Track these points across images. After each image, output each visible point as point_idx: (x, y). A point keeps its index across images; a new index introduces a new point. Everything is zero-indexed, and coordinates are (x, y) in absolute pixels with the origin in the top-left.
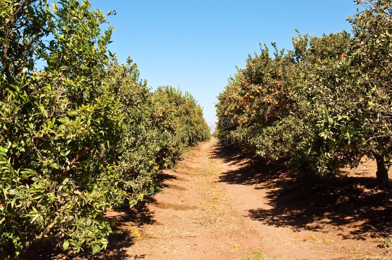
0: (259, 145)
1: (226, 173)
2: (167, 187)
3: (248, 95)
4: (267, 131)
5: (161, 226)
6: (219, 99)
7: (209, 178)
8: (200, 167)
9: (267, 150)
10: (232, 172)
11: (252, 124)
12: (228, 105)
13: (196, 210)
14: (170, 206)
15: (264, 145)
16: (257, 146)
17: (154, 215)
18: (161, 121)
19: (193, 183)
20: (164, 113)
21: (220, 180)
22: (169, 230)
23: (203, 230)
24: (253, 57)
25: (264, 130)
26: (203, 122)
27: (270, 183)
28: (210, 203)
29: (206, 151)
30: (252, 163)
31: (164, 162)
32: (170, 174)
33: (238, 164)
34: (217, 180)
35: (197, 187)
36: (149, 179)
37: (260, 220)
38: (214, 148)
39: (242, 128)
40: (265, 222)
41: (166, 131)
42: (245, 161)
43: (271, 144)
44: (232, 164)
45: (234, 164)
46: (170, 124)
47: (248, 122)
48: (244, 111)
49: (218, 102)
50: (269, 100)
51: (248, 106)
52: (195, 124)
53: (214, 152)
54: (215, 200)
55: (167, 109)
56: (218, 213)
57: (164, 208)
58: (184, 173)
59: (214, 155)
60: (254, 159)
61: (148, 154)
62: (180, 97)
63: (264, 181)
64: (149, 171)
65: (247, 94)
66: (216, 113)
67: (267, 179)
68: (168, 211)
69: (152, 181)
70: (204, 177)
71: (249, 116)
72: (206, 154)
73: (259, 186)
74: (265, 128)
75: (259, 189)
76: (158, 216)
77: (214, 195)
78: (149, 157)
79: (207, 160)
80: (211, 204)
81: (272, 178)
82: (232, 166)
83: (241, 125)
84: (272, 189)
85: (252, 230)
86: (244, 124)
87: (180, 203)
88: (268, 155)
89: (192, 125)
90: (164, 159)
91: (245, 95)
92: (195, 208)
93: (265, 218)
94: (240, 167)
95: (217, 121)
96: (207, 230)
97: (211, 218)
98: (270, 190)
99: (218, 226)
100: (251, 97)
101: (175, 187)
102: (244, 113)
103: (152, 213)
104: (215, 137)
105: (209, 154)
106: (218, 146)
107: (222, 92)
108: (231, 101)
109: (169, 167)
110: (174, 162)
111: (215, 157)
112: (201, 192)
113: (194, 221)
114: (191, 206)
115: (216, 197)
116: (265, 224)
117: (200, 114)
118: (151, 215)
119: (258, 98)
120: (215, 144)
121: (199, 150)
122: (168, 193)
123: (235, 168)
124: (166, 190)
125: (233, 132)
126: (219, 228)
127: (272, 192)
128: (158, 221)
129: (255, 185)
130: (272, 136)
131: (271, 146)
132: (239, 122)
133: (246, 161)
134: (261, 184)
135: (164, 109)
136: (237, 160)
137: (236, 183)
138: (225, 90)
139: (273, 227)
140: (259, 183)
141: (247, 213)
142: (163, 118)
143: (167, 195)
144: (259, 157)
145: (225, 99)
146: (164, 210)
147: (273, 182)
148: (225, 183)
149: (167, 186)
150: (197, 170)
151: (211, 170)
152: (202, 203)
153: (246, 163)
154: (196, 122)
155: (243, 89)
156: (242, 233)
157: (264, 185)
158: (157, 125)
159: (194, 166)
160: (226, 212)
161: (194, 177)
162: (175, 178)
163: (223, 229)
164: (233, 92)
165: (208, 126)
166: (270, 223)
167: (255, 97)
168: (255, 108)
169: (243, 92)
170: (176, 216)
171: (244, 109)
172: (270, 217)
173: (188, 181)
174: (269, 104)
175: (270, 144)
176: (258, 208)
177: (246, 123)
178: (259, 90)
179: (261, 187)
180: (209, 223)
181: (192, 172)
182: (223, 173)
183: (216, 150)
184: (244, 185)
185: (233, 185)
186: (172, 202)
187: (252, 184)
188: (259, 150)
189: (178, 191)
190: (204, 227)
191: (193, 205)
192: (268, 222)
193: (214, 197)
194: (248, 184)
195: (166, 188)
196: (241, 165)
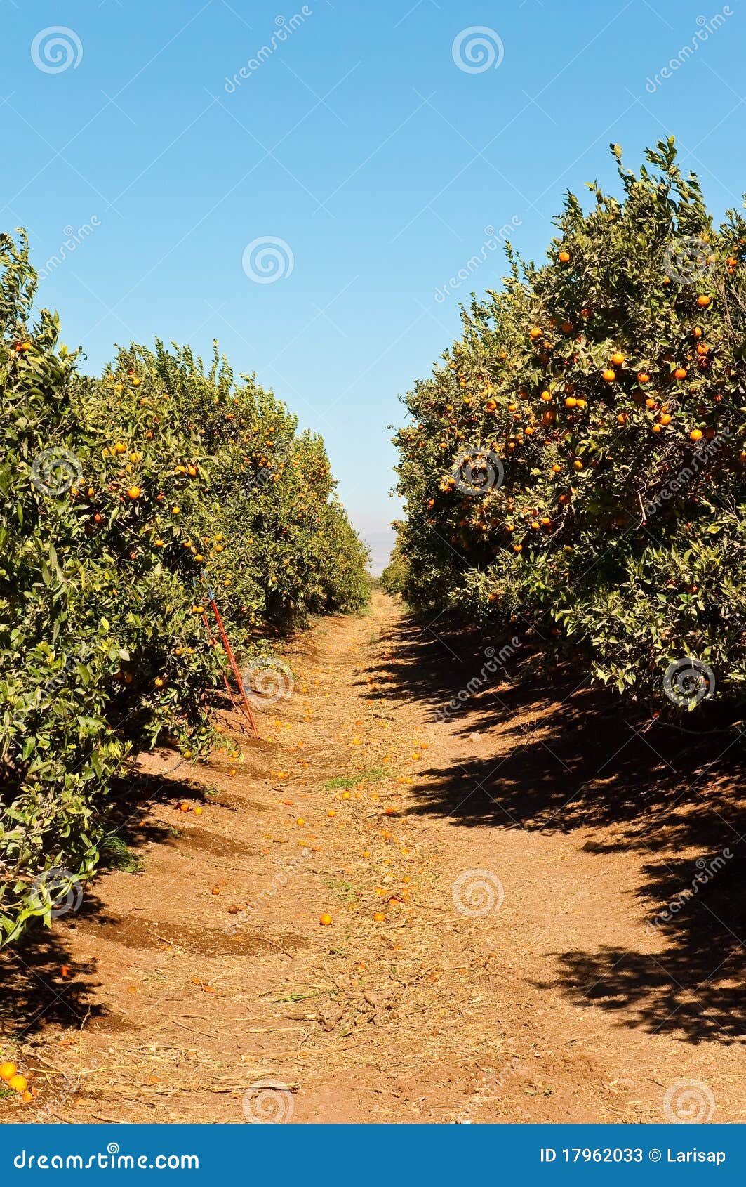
0: (608, 636)
1: (448, 772)
2: (157, 840)
3: (558, 394)
4: (648, 571)
5: (128, 1036)
6: (415, 412)
7: (362, 794)
8: (317, 742)
9: (644, 664)
10: (475, 767)
11: (570, 536)
12: (458, 440)
13: (301, 953)
14: (171, 933)
15: (631, 639)
16: (595, 642)
17: (94, 978)
18: (133, 520)
19: (283, 818)
20: (148, 483)
21: (413, 803)
22: (170, 1056)
23: (336, 1057)
24: (589, 208)
25: (632, 567)
26: (335, 518)
27: (659, 825)
28: (367, 921)
29: (346, 659)
30: (571, 726)
31: (148, 715)
32: (177, 775)
33: (500, 728)
34: (398, 806)
35: (304, 841)
36: (75, 805)
37: (609, 1006)
38: (387, 647)
39: (525, 553)
40: (635, 1017)
41: (158, 570)
42: (534, 716)
43: (665, 631)
44: (471, 729)
45: (482, 727)
46: (177, 532)
47: (554, 526)
48: (536, 471)
49: (408, 423)
50: (658, 419)
51: (552, 449)
52: (295, 531)
53: (387, 668)
54: (394, 905)
55: (165, 462)
56: (405, 967)
57: (145, 944)
58: (240, 771)
59: (385, 680)
60: (580, 702)
61: (72, 683)
62: (222, 397)
63: (629, 815)
64: (74, 766)
65: (555, 387)
66: (396, 479)
67: (643, 806)
68: (161, 958)
69: (87, 813)
70: (338, 793)
71: (560, 496)
72: (349, 678)
73: (602, 835)
74: (638, 555)
75: (607, 850)
76: (114, 987)
77: (388, 879)
78: (78, 698)
79: (350, 707)
80: (373, 928)
81: (665, 800)
82: (475, 736)
83: (519, 538)
84: (669, 854)
85: (571, 1055)
86: (532, 536)
87: (220, 919)
88: (648, 688)
89: (280, 534)
90: (145, 703)
91: (546, 395)
92: (295, 942)
93: (633, 998)
94: (511, 742)
95: (404, 517)
96: (351, 1055)
97: (373, 998)
98: (658, 856)
99: (404, 1034)
100: (571, 401)
101: (198, 839)
102: (533, 482)
103: (88, 969)
104: (391, 592)
105: (365, 677)
106: (404, 637)
107: (428, 377)
108: (472, 424)
109: (167, 741)
110: (195, 719)
111: (394, 695)
112: (321, 866)
113: (292, 1008)
114: (275, 932)
115: (396, 887)
116: (632, 1025)
117: (319, 479)
118: (80, 978)
119: (602, 407)
120: (390, 625)
121: (313, 655)
122: (163, 868)
123: (486, 747)
124: (154, 853)
125: (482, 576)
126: (412, 1045)
127: (671, 866)
128: (116, 1008)
129: (584, 830)
130: (671, 595)
131: (664, 643)
132: (509, 522)
133: (540, 714)
134: (615, 826)
135: (149, 462)
136: (498, 707)
137: (495, 823)
138: (442, 366)
139: (671, 1044)
140: (603, 822)
141: (550, 970)
142: (147, 509)
143: (159, 879)
144: (605, 693)
145: (441, 409)
146: (142, 955)
147: (674, 820)
148: (442, 824)
149: (159, 835)
150: (303, 754)
151: (371, 756)
152: (327, 919)
153: (541, 723)
154: (298, 523)
155: (537, 362)
156: (522, 1070)
157: (629, 834)
158: (115, 541)
159: (289, 735)
160: (445, 963)
161: (291, 791)
162: (198, 794)
163: (433, 1049)
164: (479, 375)
165: (360, 539)
166: (656, 1022)
167: (590, 401)
168: (587, 458)
169: (535, 375)
170: (204, 987)
171: (534, 460)
172: (658, 992)
173: (260, 808)
174: (658, 439)
175: (660, 631)
176: (603, 947)
177: (545, 529)
178: (615, 367)
179: (611, 841)
180: (362, 1021)
181: (281, 764)
182: (431, 772)
183: (394, 656)
184: (531, 829)
185: (476, 832)
186: (185, 916)
187: (567, 827)
188: (606, 662)
189: (214, 858)
190: (337, 1036)
191: (285, 929)
192: (646, 1014)
193: (385, 892)
194: (551, 825)
195: (152, 845)
196: (517, 731)
